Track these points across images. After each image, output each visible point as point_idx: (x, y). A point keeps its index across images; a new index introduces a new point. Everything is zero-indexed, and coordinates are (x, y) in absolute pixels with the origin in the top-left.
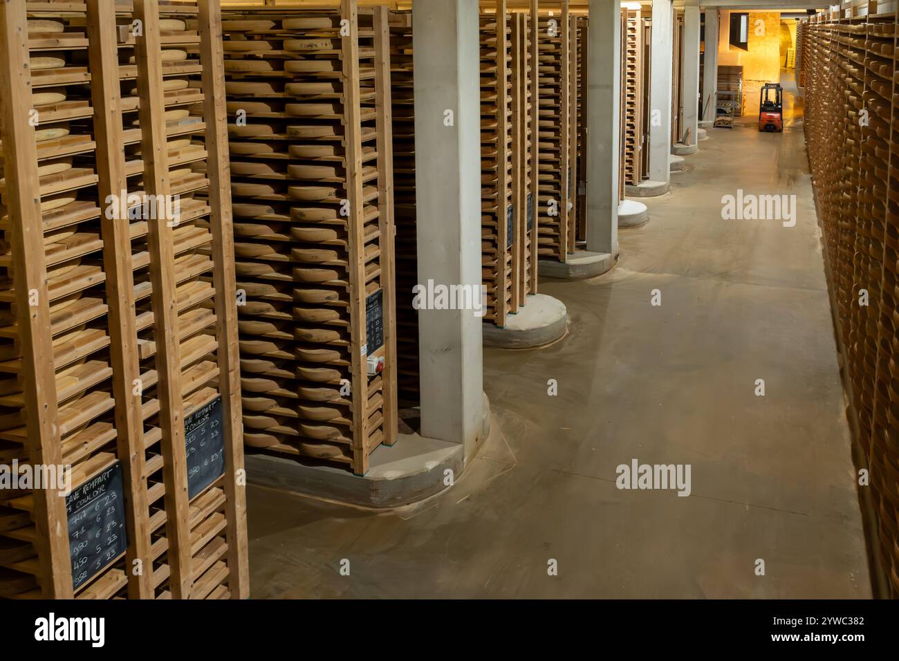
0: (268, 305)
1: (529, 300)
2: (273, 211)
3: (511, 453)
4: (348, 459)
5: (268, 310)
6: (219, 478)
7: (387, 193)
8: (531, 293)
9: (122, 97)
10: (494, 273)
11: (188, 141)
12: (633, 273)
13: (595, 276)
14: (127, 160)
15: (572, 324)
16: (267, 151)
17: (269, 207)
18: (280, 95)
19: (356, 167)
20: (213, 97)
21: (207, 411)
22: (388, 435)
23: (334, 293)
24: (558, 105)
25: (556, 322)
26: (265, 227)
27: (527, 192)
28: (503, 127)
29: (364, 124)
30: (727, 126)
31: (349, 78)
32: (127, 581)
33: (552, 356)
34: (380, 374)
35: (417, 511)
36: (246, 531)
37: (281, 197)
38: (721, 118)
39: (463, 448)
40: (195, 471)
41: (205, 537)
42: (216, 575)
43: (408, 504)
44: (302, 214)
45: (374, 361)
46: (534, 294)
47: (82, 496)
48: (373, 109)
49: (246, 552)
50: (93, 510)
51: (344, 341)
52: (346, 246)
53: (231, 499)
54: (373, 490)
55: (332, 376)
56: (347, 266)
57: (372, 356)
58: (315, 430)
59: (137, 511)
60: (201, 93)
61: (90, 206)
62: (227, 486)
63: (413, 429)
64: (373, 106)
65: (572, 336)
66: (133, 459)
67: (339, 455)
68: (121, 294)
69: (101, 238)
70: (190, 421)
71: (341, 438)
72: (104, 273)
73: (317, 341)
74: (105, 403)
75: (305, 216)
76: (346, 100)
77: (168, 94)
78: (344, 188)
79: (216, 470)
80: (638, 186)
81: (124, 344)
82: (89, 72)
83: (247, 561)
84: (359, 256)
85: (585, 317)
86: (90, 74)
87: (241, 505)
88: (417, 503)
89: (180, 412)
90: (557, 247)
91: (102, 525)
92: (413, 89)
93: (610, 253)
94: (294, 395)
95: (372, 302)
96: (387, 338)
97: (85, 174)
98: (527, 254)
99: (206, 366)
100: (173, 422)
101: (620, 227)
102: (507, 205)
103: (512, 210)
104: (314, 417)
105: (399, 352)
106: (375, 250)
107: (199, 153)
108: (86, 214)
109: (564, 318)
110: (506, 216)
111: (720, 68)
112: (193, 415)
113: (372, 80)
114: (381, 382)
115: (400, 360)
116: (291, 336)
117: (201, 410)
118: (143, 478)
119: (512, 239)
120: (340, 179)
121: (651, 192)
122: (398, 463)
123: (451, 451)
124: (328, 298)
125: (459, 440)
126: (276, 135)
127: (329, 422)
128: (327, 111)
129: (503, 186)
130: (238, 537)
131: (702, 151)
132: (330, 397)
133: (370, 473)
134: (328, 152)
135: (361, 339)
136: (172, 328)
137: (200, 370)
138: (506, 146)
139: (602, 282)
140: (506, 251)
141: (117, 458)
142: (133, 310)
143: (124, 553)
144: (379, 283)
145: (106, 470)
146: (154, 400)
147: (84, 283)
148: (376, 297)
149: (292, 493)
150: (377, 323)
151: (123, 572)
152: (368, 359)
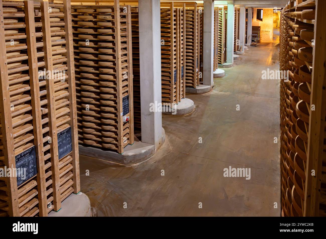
0: (92, 99)
1: (182, 100)
2: (94, 69)
3: (171, 148)
4: (117, 149)
5: (92, 101)
6: (70, 153)
7: (130, 65)
8: (183, 98)
9: (36, 32)
10: (170, 91)
11: (60, 47)
12: (218, 92)
13: (205, 93)
14: (37, 52)
15: (196, 108)
16: (92, 51)
17: (92, 68)
18: (96, 33)
19: (119, 56)
20: (68, 33)
21: (66, 131)
22: (131, 141)
23: (112, 96)
24: (193, 38)
25: (190, 107)
26: (91, 75)
27: (181, 65)
28: (172, 45)
29: (122, 42)
30: (255, 46)
31: (117, 28)
32: (37, 184)
33: (188, 118)
34: (128, 122)
35: (138, 166)
36: (79, 170)
37: (96, 65)
38: (253, 43)
39: (155, 146)
40: (61, 150)
41: (65, 171)
42: (69, 184)
43: (136, 163)
44: (102, 71)
45: (125, 117)
46: (184, 98)
47: (21, 156)
48: (126, 38)
49: (79, 176)
50: (25, 161)
51: (115, 111)
52: (116, 81)
53: (74, 160)
54: (124, 159)
55: (112, 122)
56: (116, 87)
57: (125, 116)
58: (106, 139)
59: (40, 162)
60: (65, 31)
61: (26, 66)
62: (73, 155)
63: (139, 140)
64: (126, 37)
65: (195, 112)
66: (39, 145)
67: (114, 147)
68: (35, 94)
69: (29, 76)
70: (60, 134)
71: (115, 142)
72: (30, 87)
73: (107, 111)
74: (30, 127)
75: (103, 71)
76: (116, 35)
77: (52, 32)
78: (115, 62)
79: (69, 150)
80: (223, 64)
81: (36, 109)
82: (25, 24)
83: (80, 179)
84: (120, 84)
85: (200, 106)
86: (25, 25)
87: (77, 161)
88: (139, 163)
89: (56, 131)
90: (193, 83)
91: (28, 166)
92: (139, 32)
93: (211, 85)
94: (100, 128)
95: (125, 99)
96: (130, 110)
97: (24, 56)
98: (181, 85)
99: (66, 117)
100: (53, 134)
101: (214, 77)
102: (174, 69)
103: (176, 71)
104: (106, 135)
105: (134, 115)
106: (126, 82)
107: (64, 50)
108: (24, 68)
109: (193, 106)
110: (174, 73)
111: (253, 27)
112: (61, 132)
113: (126, 29)
114: (128, 124)
115: (135, 118)
116: (99, 109)
117: (64, 131)
118: (43, 151)
119: (176, 80)
120: (114, 60)
121: (227, 67)
122: (133, 150)
123: (150, 147)
124: (110, 97)
125: (153, 143)
126: (95, 46)
127: (111, 137)
128: (110, 38)
129: (172, 63)
130: (76, 172)
131: (246, 54)
132: (111, 129)
133: (124, 153)
134: (110, 51)
135: (121, 110)
136: (53, 105)
137: (64, 118)
138: (173, 50)
139: (207, 95)
140: (173, 84)
141: (34, 145)
142: (39, 99)
143: (36, 175)
144: (128, 93)
145: (30, 149)
146: (47, 127)
147: (23, 90)
148: (126, 97)
149: (100, 159)
150: (127, 106)
151: (36, 181)
152: (123, 117)
